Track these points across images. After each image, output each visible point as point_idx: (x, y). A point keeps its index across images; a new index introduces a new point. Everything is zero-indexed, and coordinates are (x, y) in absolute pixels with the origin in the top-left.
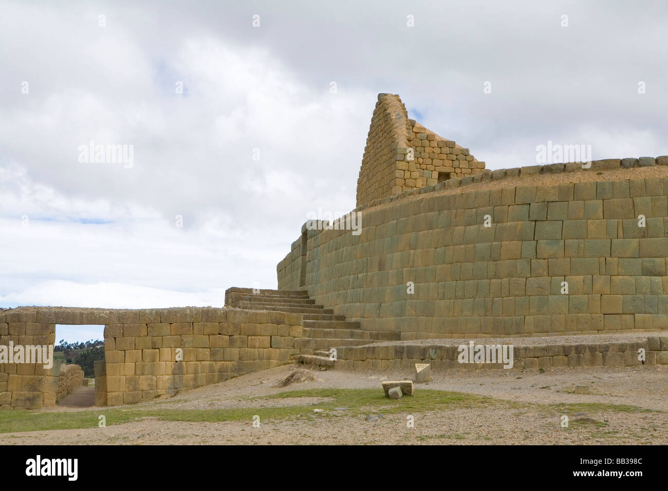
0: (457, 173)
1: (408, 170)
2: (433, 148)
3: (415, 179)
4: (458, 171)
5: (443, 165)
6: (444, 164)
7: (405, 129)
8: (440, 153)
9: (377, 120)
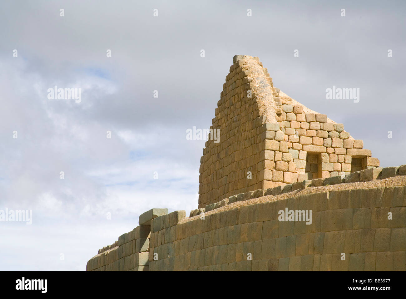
0: (329, 154)
1: (280, 151)
2: (301, 122)
3: (288, 162)
4: (330, 150)
5: (313, 144)
6: (314, 142)
7: (273, 100)
8: (309, 129)
9: (230, 88)
